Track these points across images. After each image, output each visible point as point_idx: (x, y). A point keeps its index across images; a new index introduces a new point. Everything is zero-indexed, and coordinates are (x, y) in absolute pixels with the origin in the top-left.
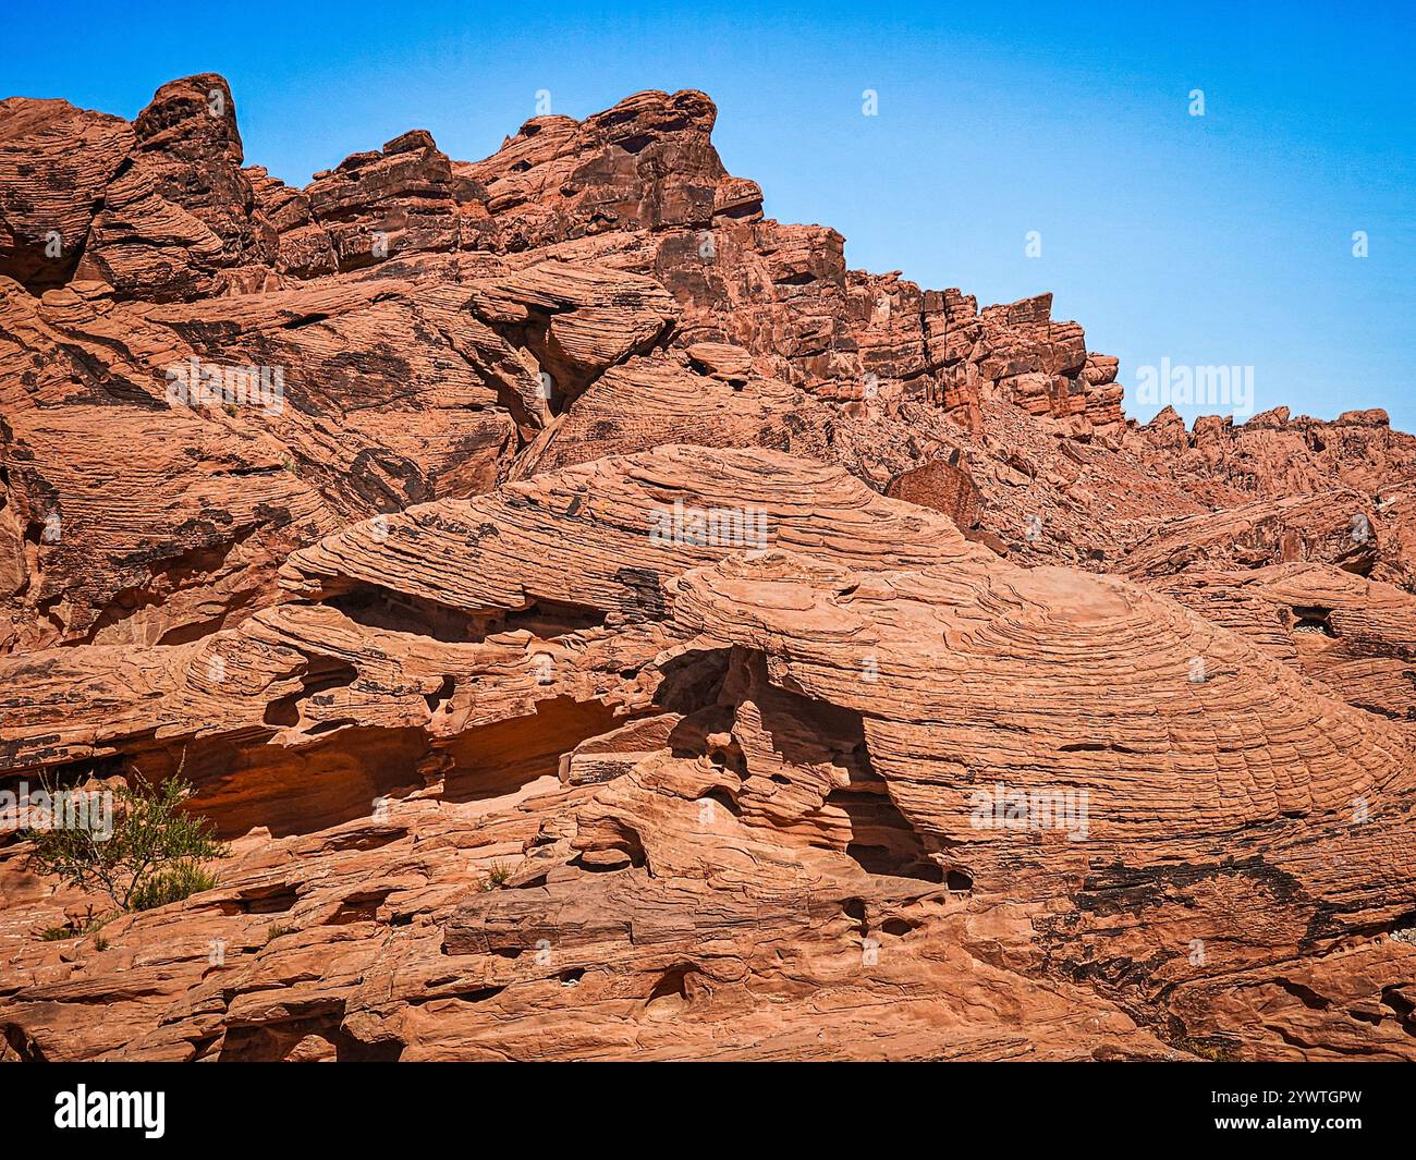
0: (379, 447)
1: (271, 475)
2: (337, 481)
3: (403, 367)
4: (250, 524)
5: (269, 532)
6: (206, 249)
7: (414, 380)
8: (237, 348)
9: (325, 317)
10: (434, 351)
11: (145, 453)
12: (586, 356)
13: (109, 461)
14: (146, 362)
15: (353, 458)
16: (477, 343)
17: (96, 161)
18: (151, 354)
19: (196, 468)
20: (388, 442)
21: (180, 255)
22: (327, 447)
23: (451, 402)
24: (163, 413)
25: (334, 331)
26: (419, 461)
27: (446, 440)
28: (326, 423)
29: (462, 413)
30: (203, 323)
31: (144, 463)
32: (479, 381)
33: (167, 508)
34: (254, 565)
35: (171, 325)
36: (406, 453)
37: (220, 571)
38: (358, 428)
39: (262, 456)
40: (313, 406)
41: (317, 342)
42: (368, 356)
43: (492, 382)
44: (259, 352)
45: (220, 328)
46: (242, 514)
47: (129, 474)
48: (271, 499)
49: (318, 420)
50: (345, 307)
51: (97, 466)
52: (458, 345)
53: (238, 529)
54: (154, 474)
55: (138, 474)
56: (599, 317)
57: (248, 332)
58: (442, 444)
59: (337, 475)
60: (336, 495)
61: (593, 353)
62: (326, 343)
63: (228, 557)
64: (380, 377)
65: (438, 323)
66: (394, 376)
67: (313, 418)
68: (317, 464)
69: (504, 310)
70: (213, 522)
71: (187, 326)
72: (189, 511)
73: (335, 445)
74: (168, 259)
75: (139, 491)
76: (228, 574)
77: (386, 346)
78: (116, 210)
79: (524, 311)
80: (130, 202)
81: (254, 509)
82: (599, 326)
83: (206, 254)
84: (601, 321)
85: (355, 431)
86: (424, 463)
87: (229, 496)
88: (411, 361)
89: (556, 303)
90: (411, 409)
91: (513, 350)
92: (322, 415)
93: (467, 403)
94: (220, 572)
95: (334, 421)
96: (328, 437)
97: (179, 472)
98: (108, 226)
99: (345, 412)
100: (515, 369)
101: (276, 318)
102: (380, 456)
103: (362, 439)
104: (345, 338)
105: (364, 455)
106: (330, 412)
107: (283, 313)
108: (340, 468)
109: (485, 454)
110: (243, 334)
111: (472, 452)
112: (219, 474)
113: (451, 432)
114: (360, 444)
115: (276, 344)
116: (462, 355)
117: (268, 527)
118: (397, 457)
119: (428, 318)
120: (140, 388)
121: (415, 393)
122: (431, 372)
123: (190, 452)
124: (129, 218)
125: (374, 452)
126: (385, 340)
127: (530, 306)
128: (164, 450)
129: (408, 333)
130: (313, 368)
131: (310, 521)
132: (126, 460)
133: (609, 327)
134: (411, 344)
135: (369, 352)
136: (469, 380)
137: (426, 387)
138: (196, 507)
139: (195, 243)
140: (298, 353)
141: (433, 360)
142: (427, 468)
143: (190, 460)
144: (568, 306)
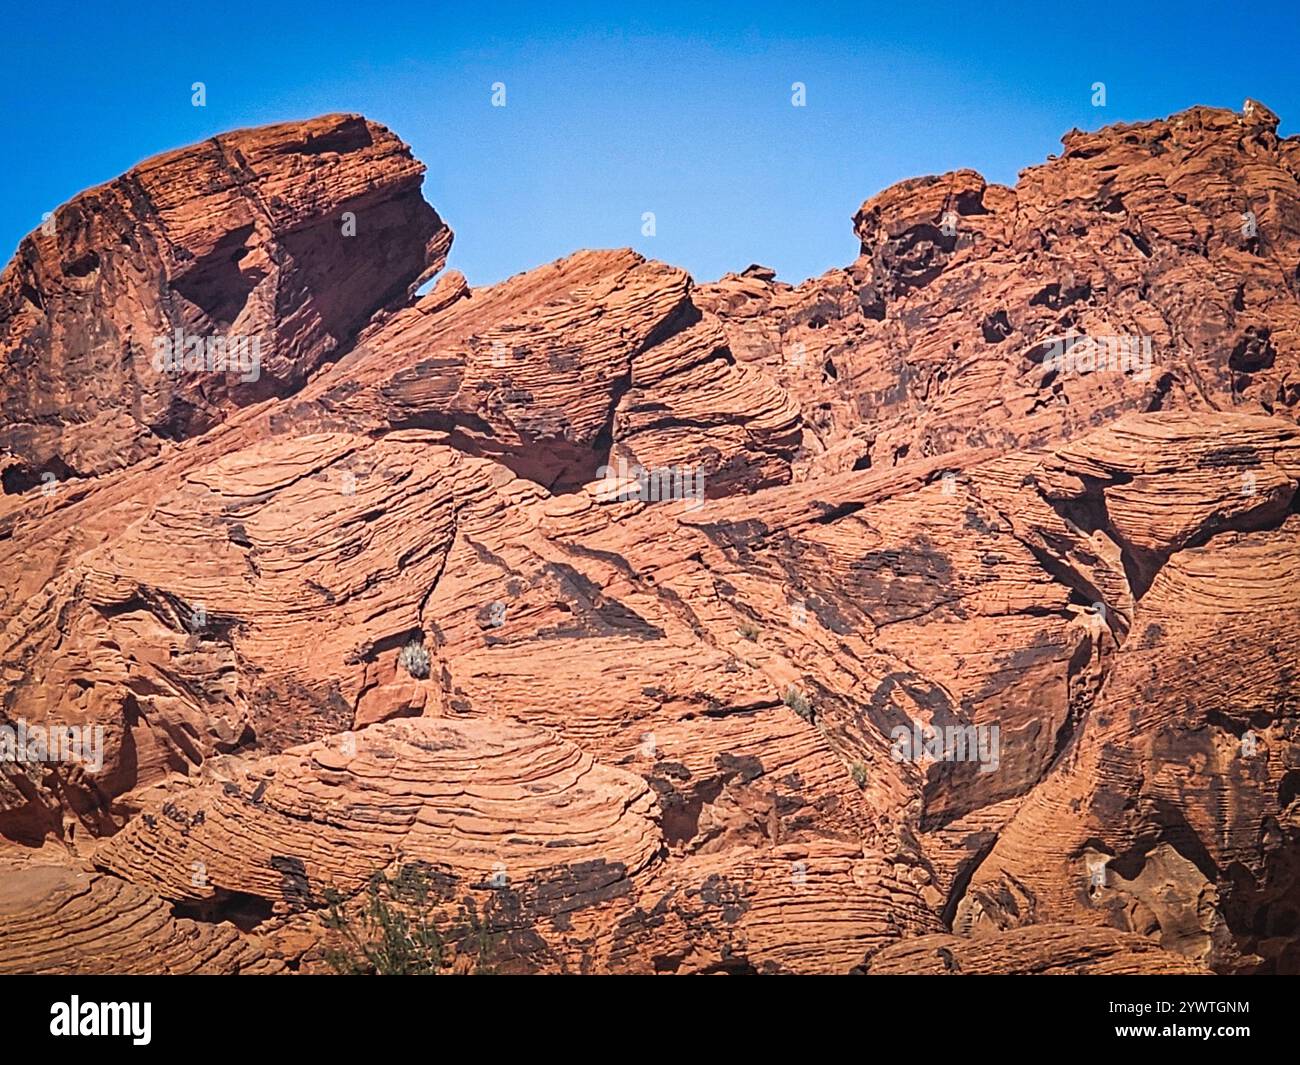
0: (906, 669)
1: (752, 715)
2: (858, 716)
3: (944, 565)
4: (712, 779)
5: (738, 787)
6: (765, 425)
7: (957, 582)
8: (766, 552)
9: (861, 506)
10: (986, 542)
11: (596, 697)
12: (1144, 539)
13: (553, 709)
14: (651, 578)
15: (875, 685)
16: (1039, 527)
17: (613, 331)
18: (657, 568)
19: (659, 713)
20: (919, 662)
21: (733, 436)
22: (850, 673)
23: (1003, 607)
24: (656, 643)
25: (865, 524)
26: (953, 686)
27: (988, 657)
28: (854, 643)
29: (1017, 620)
30: (731, 524)
31: (592, 710)
32: (1044, 576)
33: (620, 763)
34: (731, 829)
35: (701, 527)
36: (938, 677)
37: (697, 837)
38: (890, 647)
39: (742, 692)
40: (844, 621)
41: (847, 540)
42: (903, 553)
43: (1063, 575)
44: (788, 556)
45: (747, 528)
46: (702, 767)
47: (576, 724)
48: (739, 746)
49: (845, 639)
50: (884, 492)
51: (541, 716)
52: (1019, 532)
53: (699, 786)
54: (605, 722)
55: (586, 724)
56: (1160, 486)
57: (776, 531)
58: (986, 663)
59: (857, 708)
60: (858, 735)
61: (1151, 535)
62: (858, 540)
63: (701, 820)
64: (918, 580)
65: (997, 504)
66: (934, 578)
67: (839, 637)
68: (836, 697)
69: (1059, 484)
70: (668, 778)
71: (716, 527)
72: (643, 766)
73: (859, 671)
74: (715, 443)
75: (589, 745)
76: (706, 841)
77: (925, 539)
78: (648, 387)
79: (1078, 484)
80: (664, 376)
81: (716, 759)
82: (1159, 499)
83: (768, 431)
84: (1162, 492)
85: (885, 652)
86: (955, 689)
87: (688, 745)
88: (955, 557)
89: (1107, 472)
90: (955, 618)
91: (1084, 534)
92: (849, 632)
93: (1023, 607)
94: (695, 839)
95: (863, 638)
96: (853, 661)
97: (637, 718)
98: (634, 409)
99: (879, 627)
100: (1090, 559)
101: (807, 511)
102: (907, 682)
103: (890, 662)
104: (876, 531)
105: (888, 683)
106: (860, 628)
107: (816, 505)
108: (861, 701)
109: (1046, 671)
110: (771, 534)
111: (1024, 670)
112: (690, 717)
113: (997, 646)
114: (888, 668)
115: (802, 545)
116: (1025, 544)
117: (736, 780)
118: (926, 682)
119: (986, 498)
120: (633, 613)
121: (960, 598)
122: (978, 569)
123: (649, 693)
124: (664, 395)
125: (901, 677)
126: (926, 532)
127: (1085, 478)
128: (619, 691)
129: (958, 519)
130: (841, 573)
131: (790, 772)
132: (572, 706)
133: (1172, 499)
134: (957, 535)
135: (904, 548)
136: (1029, 577)
137: (971, 589)
138: (650, 760)
139: (752, 418)
140: (825, 554)
141: (983, 553)
142: (960, 694)
143: (651, 702)
144: (1121, 476)
